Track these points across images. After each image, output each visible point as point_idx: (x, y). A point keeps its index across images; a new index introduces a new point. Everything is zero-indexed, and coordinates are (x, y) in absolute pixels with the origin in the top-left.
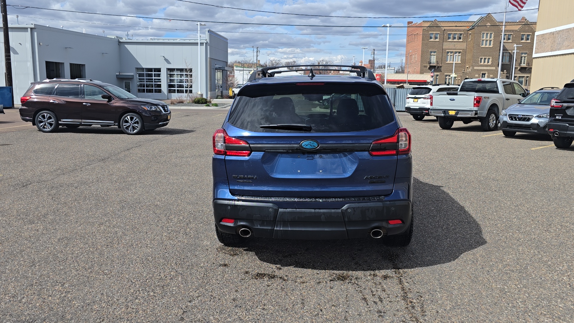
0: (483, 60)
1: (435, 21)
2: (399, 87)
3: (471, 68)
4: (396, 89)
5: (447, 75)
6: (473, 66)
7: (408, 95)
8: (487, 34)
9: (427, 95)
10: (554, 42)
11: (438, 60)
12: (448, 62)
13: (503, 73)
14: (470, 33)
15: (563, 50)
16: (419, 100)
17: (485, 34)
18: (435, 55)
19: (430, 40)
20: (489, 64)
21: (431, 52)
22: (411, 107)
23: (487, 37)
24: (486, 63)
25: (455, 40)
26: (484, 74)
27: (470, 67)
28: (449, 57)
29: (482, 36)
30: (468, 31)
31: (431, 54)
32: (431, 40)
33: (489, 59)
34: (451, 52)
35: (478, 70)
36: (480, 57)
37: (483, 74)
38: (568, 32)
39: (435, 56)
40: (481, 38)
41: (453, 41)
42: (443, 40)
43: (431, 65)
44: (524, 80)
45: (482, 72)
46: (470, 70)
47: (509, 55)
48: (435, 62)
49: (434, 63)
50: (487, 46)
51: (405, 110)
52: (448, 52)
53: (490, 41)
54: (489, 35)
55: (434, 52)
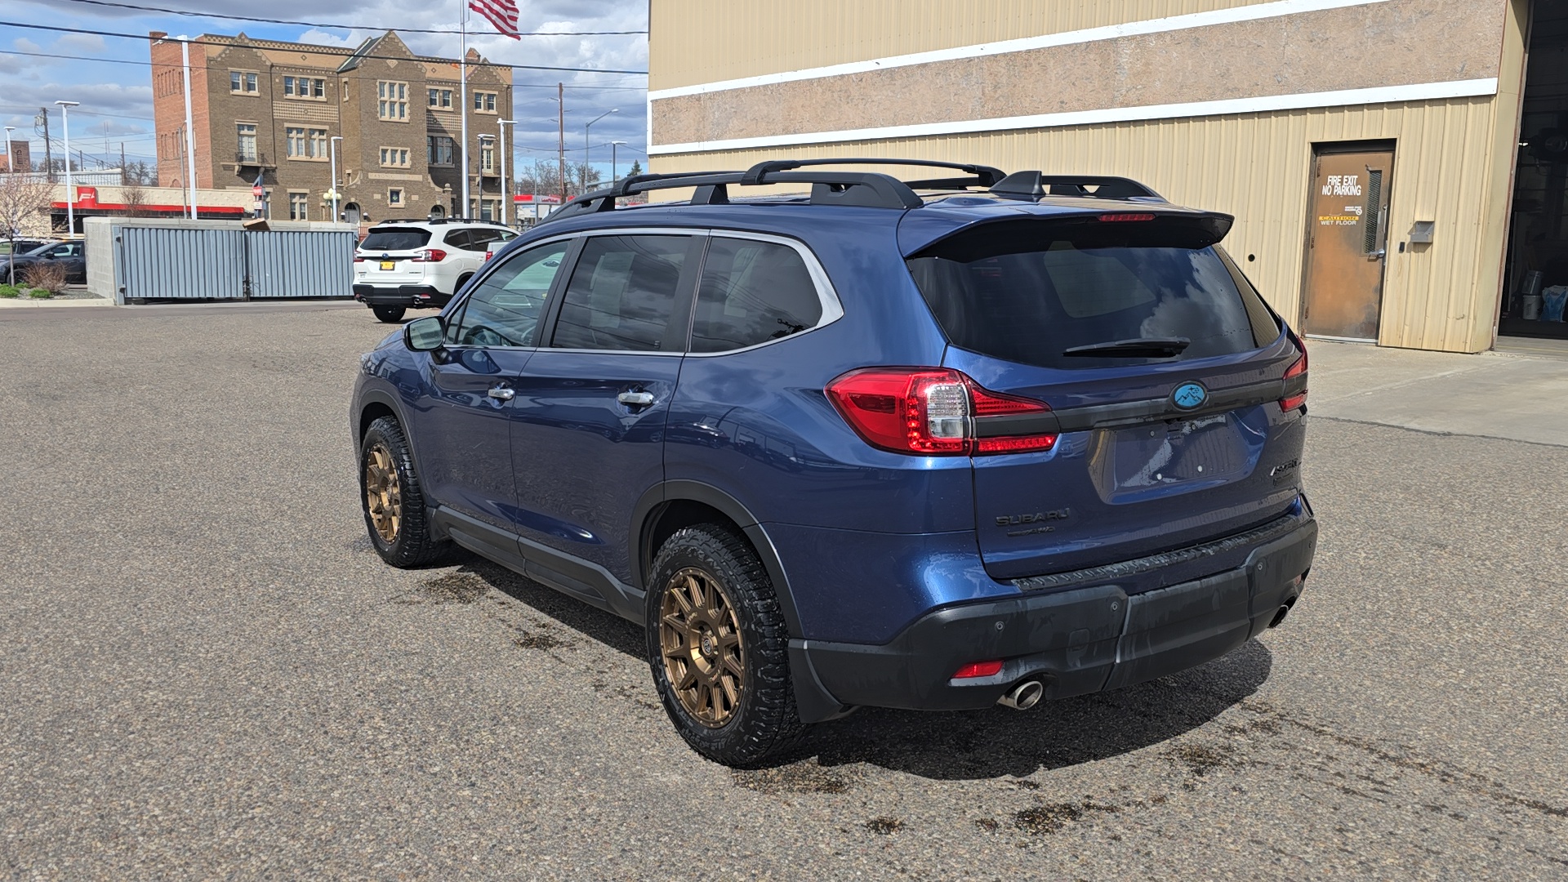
0: (388, 155)
1: (240, 37)
2: (251, 228)
3: (360, 176)
4: (248, 233)
5: (293, 195)
6: (366, 171)
7: (359, 249)
8: (392, 86)
9: (420, 251)
10: (703, 118)
11: (264, 151)
12: (293, 157)
13: (444, 192)
14: (344, 80)
15: (730, 138)
16: (398, 264)
17: (386, 87)
18: (252, 136)
19: (232, 93)
20: (405, 165)
21: (241, 127)
22: (375, 286)
23: (392, 95)
24: (397, 164)
25: (304, 97)
26: (397, 193)
27: (355, 173)
28: (294, 142)
29: (378, 90)
30: (338, 73)
31: (242, 132)
32: (236, 92)
33: (403, 153)
34: (300, 131)
35: (378, 181)
36: (381, 147)
37: (393, 193)
38: (737, 96)
39: (254, 139)
40: (378, 96)
41: (299, 98)
42: (271, 95)
43: (245, 163)
44: (492, 209)
45: (389, 188)
46: (357, 180)
47: (450, 145)
48: (255, 157)
49: (252, 159)
50: (396, 118)
51: (352, 294)
52: (290, 130)
53: (402, 105)
54: (396, 88)
55: (250, 128)
